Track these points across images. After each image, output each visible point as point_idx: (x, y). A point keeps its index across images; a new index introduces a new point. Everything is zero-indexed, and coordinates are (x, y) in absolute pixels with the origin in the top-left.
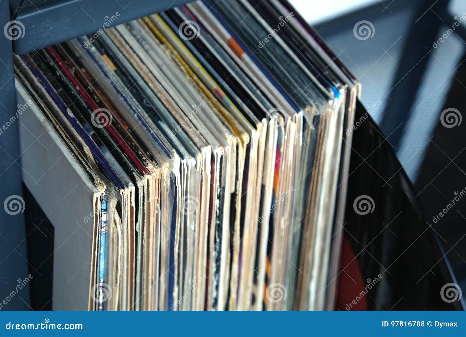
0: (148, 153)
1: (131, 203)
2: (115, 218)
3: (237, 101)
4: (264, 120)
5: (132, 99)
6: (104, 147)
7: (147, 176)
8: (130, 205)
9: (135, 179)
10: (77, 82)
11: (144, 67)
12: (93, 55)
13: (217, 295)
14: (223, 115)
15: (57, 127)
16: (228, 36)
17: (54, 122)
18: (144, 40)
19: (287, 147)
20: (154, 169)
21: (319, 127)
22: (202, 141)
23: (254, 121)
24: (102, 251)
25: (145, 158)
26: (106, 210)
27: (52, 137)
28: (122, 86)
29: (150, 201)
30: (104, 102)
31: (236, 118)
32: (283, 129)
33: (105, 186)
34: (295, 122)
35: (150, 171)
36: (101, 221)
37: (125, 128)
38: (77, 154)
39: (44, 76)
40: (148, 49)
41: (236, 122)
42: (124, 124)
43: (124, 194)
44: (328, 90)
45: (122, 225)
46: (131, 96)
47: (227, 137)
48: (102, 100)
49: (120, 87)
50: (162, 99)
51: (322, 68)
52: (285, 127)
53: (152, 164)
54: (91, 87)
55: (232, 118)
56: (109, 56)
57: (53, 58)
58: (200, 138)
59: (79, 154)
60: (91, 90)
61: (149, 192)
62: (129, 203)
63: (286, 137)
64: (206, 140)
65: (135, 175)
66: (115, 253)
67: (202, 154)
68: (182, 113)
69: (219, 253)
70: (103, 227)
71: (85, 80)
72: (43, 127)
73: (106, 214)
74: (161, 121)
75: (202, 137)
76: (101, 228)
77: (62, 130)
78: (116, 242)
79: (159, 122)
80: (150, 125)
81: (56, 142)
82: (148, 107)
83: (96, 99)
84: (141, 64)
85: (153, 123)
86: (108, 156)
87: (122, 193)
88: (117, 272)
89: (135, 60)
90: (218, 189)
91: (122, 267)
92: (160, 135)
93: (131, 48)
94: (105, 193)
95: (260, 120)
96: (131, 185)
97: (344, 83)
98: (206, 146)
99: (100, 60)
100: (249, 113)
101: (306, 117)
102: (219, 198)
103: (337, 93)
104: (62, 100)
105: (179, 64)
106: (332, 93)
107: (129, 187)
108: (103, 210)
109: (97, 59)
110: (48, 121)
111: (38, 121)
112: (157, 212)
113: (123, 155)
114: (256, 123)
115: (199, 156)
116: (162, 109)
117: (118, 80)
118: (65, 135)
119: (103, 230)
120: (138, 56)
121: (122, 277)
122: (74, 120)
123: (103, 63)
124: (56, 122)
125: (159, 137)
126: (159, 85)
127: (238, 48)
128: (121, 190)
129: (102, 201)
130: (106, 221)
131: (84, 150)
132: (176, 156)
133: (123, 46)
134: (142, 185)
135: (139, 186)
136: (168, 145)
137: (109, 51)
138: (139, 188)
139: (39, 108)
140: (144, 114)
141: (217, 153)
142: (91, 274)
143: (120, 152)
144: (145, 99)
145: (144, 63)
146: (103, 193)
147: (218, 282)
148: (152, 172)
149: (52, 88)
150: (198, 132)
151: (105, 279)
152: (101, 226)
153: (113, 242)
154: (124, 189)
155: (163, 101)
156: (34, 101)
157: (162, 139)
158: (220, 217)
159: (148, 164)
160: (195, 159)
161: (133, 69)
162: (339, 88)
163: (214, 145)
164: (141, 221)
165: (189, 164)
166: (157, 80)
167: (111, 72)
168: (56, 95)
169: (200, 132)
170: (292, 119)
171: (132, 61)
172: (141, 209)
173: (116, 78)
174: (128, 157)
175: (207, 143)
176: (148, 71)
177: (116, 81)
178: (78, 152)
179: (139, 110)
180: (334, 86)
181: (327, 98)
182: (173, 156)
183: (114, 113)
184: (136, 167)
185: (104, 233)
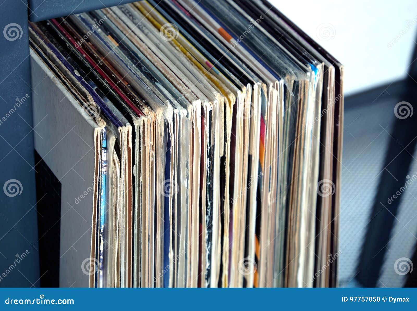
0: (144, 101)
1: (128, 144)
2: (114, 158)
3: (225, 71)
4: (249, 85)
5: (132, 65)
6: (106, 98)
7: (143, 118)
8: (128, 146)
9: (132, 119)
10: (84, 52)
11: (144, 45)
12: (99, 34)
13: (210, 266)
14: (213, 81)
15: (64, 81)
16: (218, 26)
17: (62, 77)
18: (145, 26)
19: (270, 115)
20: (149, 113)
21: (299, 95)
22: (193, 96)
23: (240, 86)
24: (103, 194)
25: (141, 104)
26: (106, 148)
27: (60, 88)
28: (123, 56)
29: (146, 145)
30: (107, 65)
31: (223, 82)
32: (266, 95)
33: (105, 123)
34: (277, 89)
35: (145, 115)
36: (102, 160)
37: (125, 84)
38: (81, 100)
39: (56, 48)
40: (148, 33)
41: (223, 86)
42: (123, 81)
43: (122, 132)
44: (306, 66)
45: (120, 166)
46: (131, 63)
47: (215, 95)
48: (105, 63)
49: (121, 57)
50: (158, 67)
51: (302, 50)
52: (268, 93)
53: (148, 109)
54: (96, 55)
55: (221, 83)
56: (113, 37)
57: (64, 35)
58: (191, 94)
59: (83, 99)
60: (96, 57)
61: (145, 135)
62: (126, 144)
63: (269, 104)
64: (197, 96)
65: (132, 116)
66: (114, 195)
67: (193, 106)
68: (176, 76)
69: (211, 218)
70: (103, 166)
71: (91, 50)
72: (53, 83)
73: (106, 153)
74: (157, 82)
75: (193, 94)
76: (102, 167)
77: (69, 83)
78: (115, 183)
79: (155, 83)
80: (147, 84)
81: (63, 92)
82: (146, 72)
83: (100, 63)
84: (141, 43)
85: (149, 82)
86: (109, 104)
87: (121, 131)
88: (116, 218)
89: (136, 40)
90: (208, 146)
91: (121, 212)
92: (156, 91)
93: (133, 31)
94: (105, 130)
95: (246, 85)
96: (128, 125)
97: (321, 62)
98: (197, 100)
99: (105, 38)
100: (236, 80)
101: (286, 85)
102: (209, 156)
103: (314, 68)
104: (70, 64)
105: (175, 45)
106: (310, 68)
107: (127, 126)
108: (104, 147)
109: (102, 38)
110: (57, 77)
111: (49, 78)
112: (153, 159)
113: (122, 102)
114: (241, 87)
115: (190, 107)
116: (158, 73)
117: (120, 52)
118: (71, 86)
119: (104, 170)
120: (138, 37)
121: (121, 223)
122: (80, 78)
123: (107, 40)
124: (64, 78)
125: (155, 92)
126: (156, 57)
127: (227, 35)
128: (119, 128)
129: (102, 138)
130: (106, 160)
131: (88, 98)
132: (170, 106)
133: (126, 30)
134: (138, 125)
135: (135, 124)
136: (162, 97)
137: (113, 34)
138: (135, 127)
139: (49, 68)
140: (142, 76)
141: (206, 106)
142: (93, 217)
143: (120, 100)
144: (144, 67)
145: (143, 42)
146: (103, 129)
147: (210, 251)
148: (147, 115)
149: (62, 57)
150: (190, 90)
151: (106, 225)
152: (102, 165)
153: (112, 184)
154: (122, 127)
155: (160, 68)
156: (45, 64)
157: (158, 93)
158: (210, 178)
159: (143, 108)
160: (186, 110)
161: (134, 46)
162: (317, 64)
163: (203, 100)
164: (138, 165)
165: (181, 114)
166: (155, 54)
167: (114, 46)
168: (66, 61)
169: (191, 90)
170: (273, 87)
171: (133, 40)
172: (138, 152)
173: (118, 50)
174: (126, 104)
175: (198, 98)
176: (147, 47)
177: (118, 53)
178: (82, 98)
179: (138, 73)
180: (312, 63)
181: (305, 71)
182: (167, 106)
183: (116, 73)
184: (133, 111)
185: (105, 173)
